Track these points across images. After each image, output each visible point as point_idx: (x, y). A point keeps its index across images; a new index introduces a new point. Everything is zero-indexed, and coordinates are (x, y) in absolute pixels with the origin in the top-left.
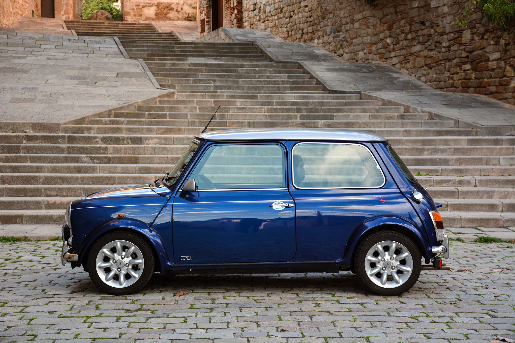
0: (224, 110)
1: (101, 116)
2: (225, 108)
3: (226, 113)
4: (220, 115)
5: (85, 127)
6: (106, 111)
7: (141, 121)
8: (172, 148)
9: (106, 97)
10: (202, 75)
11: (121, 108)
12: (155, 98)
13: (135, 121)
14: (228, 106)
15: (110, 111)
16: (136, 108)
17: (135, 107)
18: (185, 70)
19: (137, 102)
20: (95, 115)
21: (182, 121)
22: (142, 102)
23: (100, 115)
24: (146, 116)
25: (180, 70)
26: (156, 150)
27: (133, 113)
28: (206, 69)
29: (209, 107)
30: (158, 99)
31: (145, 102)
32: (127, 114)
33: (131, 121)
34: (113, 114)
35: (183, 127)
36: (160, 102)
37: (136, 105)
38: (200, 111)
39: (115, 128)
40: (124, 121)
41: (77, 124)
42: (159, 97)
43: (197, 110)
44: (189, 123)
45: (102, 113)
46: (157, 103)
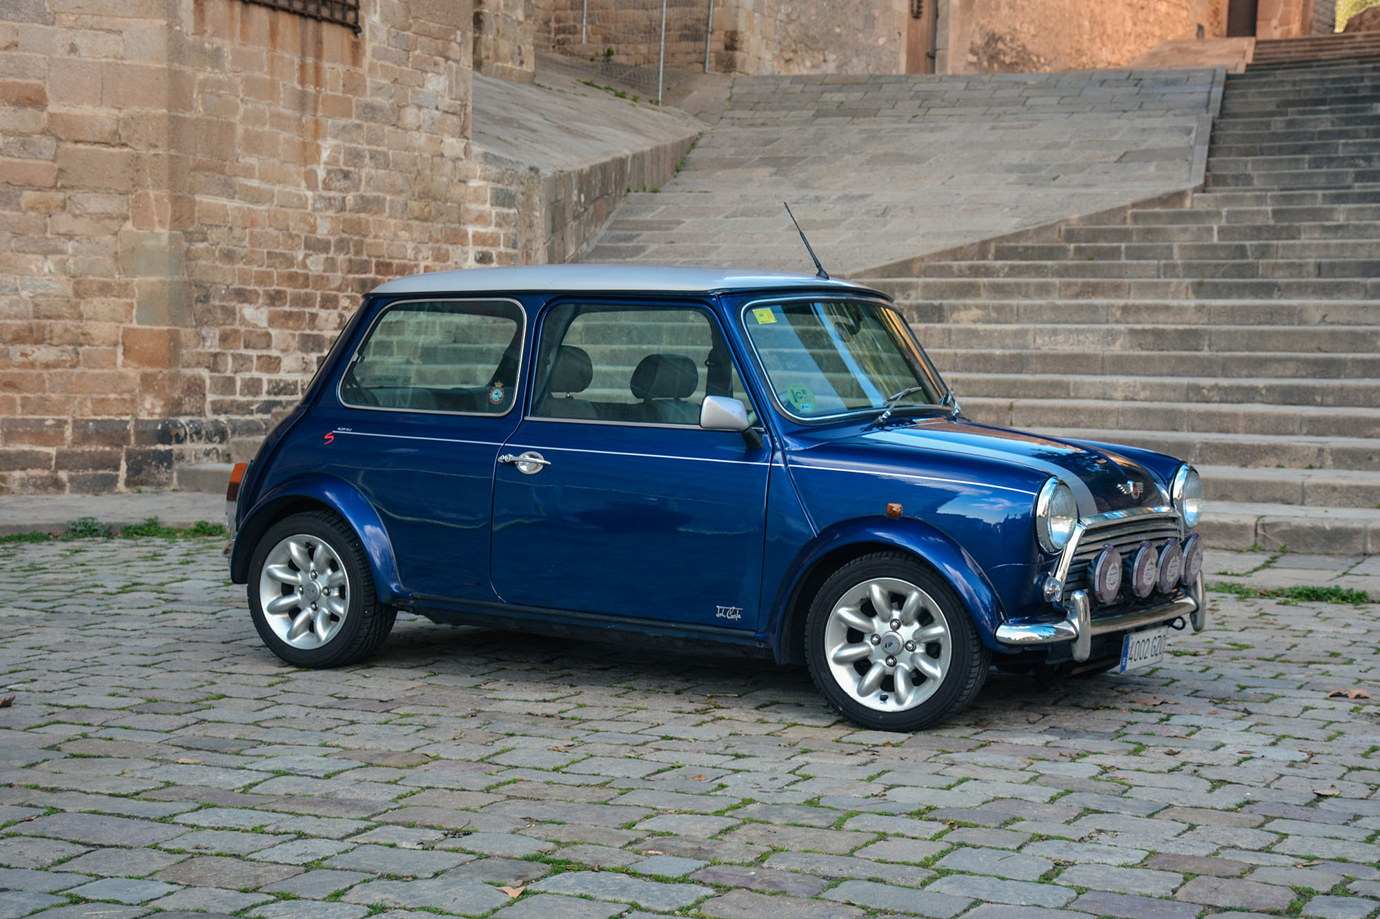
0: (1284, 234)
1: (959, 256)
2: (1288, 228)
3: (1275, 242)
4: (1257, 247)
5: (898, 284)
6: (973, 245)
7: (1041, 267)
8: (992, 332)
9: (1007, 210)
10: (1345, 145)
11: (1018, 236)
12: (1124, 209)
13: (1027, 267)
14: (1296, 224)
15: (985, 243)
16: (1063, 233)
17: (1060, 231)
18: (1311, 136)
19: (1067, 220)
20: (942, 255)
21: (1141, 266)
22: (1081, 219)
23: (954, 253)
24: (1071, 254)
25: (1305, 135)
26: (953, 338)
27: (1040, 248)
28: (1367, 131)
29: (1246, 227)
30: (1130, 212)
31: (1089, 219)
32: (1026, 248)
33: (1019, 266)
34: (993, 250)
35: (1127, 280)
36: (1136, 218)
37: (1063, 228)
38: (1220, 239)
39: (963, 285)
40: (1002, 268)
41: (889, 276)
42: (1134, 205)
43: (1212, 236)
44: (1158, 270)
45: (961, 248)
46: (1129, 220)
